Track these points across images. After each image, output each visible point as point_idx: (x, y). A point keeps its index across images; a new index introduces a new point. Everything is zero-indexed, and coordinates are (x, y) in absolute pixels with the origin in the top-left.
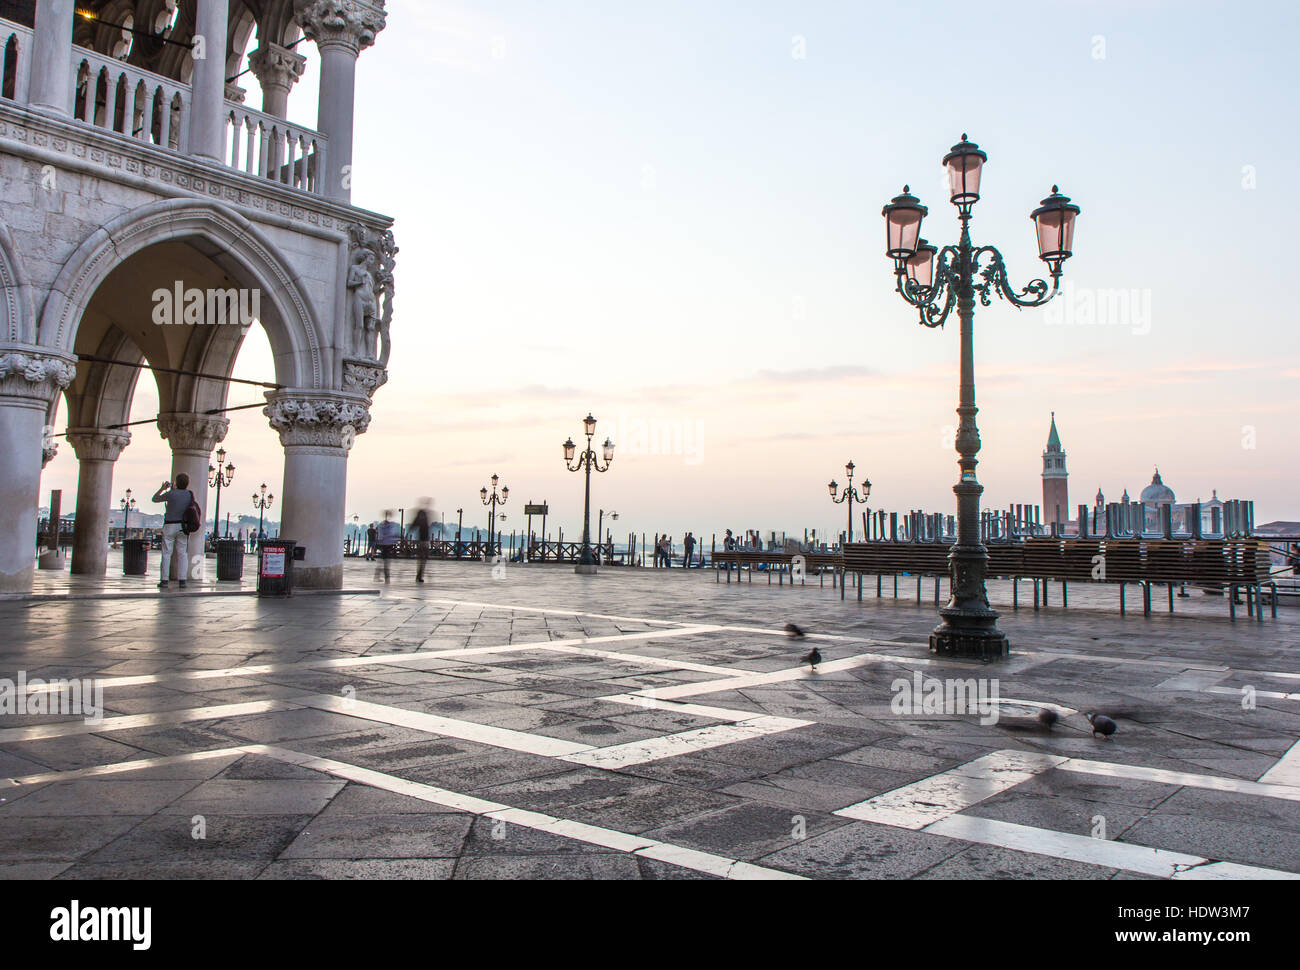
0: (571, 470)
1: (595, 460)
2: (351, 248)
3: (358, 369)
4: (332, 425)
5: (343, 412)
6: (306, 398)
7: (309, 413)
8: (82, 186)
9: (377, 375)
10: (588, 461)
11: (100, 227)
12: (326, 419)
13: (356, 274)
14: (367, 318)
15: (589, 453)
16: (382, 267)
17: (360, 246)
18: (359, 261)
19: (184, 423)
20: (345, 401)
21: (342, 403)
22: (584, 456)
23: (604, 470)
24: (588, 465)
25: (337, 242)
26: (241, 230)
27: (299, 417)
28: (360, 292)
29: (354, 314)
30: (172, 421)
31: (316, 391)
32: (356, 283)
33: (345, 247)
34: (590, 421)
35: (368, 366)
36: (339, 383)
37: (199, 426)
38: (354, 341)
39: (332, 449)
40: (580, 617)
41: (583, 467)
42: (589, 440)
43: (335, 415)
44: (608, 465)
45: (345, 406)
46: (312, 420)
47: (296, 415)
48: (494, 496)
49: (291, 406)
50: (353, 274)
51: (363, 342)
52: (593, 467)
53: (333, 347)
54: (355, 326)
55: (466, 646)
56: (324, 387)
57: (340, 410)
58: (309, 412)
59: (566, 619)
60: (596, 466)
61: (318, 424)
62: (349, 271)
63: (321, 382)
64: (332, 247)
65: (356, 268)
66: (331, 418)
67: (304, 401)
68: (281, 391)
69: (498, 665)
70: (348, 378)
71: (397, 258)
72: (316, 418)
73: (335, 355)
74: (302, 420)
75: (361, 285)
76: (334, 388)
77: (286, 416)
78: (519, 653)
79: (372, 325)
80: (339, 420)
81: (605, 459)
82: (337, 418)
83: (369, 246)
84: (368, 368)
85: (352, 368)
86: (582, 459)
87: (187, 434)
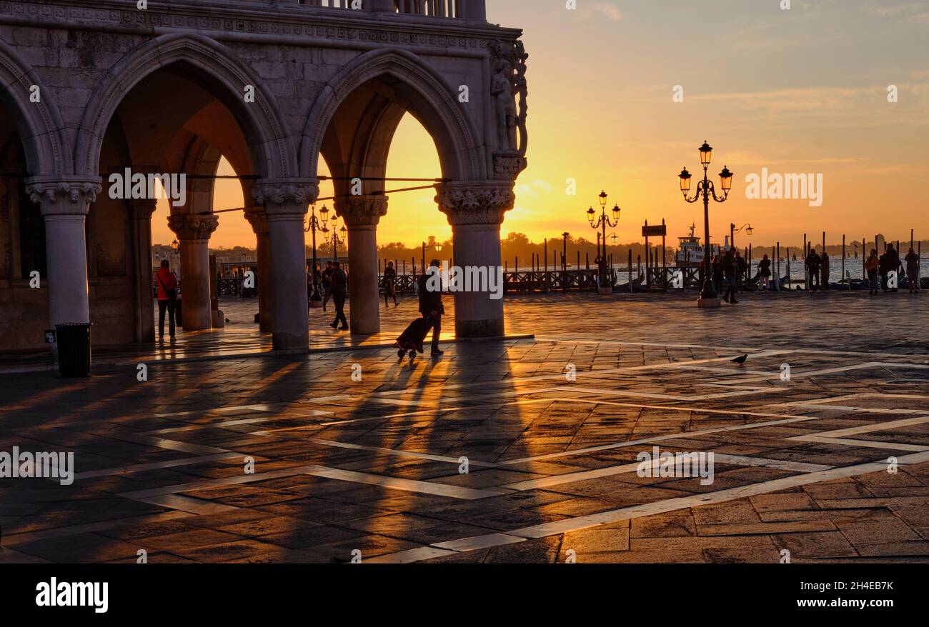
0: (689, 201)
1: (712, 189)
2: (492, 61)
3: (504, 160)
4: (489, 207)
5: (496, 197)
6: (469, 188)
7: (472, 201)
8: (312, 56)
9: (518, 162)
10: (706, 191)
11: (326, 84)
12: (484, 203)
13: (497, 82)
14: (508, 117)
15: (706, 183)
16: (516, 72)
17: (499, 58)
18: (499, 71)
19: (357, 204)
20: (497, 187)
21: (495, 189)
22: (701, 186)
23: (723, 200)
24: (706, 196)
25: (481, 58)
26: (414, 65)
27: (464, 204)
28: (501, 96)
29: (498, 115)
30: (347, 203)
31: (475, 182)
32: (497, 90)
33: (487, 61)
34: (706, 148)
35: (511, 157)
36: (491, 172)
37: (368, 206)
38: (500, 137)
39: (490, 225)
40: (692, 348)
41: (701, 198)
42: (705, 169)
43: (491, 199)
44: (726, 194)
45: (497, 192)
46: (474, 205)
47: (461, 202)
48: (604, 217)
49: (458, 195)
50: (494, 82)
51: (506, 137)
52: (710, 197)
53: (485, 144)
54: (499, 125)
55: (618, 367)
56: (480, 179)
57: (494, 195)
58: (471, 199)
59: (681, 350)
60: (714, 197)
61: (478, 208)
62: (492, 80)
63: (478, 174)
64: (477, 63)
65: (497, 77)
66: (488, 201)
67: (467, 190)
68: (448, 183)
69: (640, 375)
70: (498, 169)
71: (527, 62)
72: (477, 204)
73: (486, 151)
74: (466, 206)
75: (502, 92)
76: (488, 179)
77: (454, 203)
78: (651, 370)
79: (512, 122)
80: (494, 203)
81: (723, 189)
82: (492, 202)
83: (505, 57)
84: (512, 157)
85: (500, 160)
86: (699, 190)
87: (360, 213)
